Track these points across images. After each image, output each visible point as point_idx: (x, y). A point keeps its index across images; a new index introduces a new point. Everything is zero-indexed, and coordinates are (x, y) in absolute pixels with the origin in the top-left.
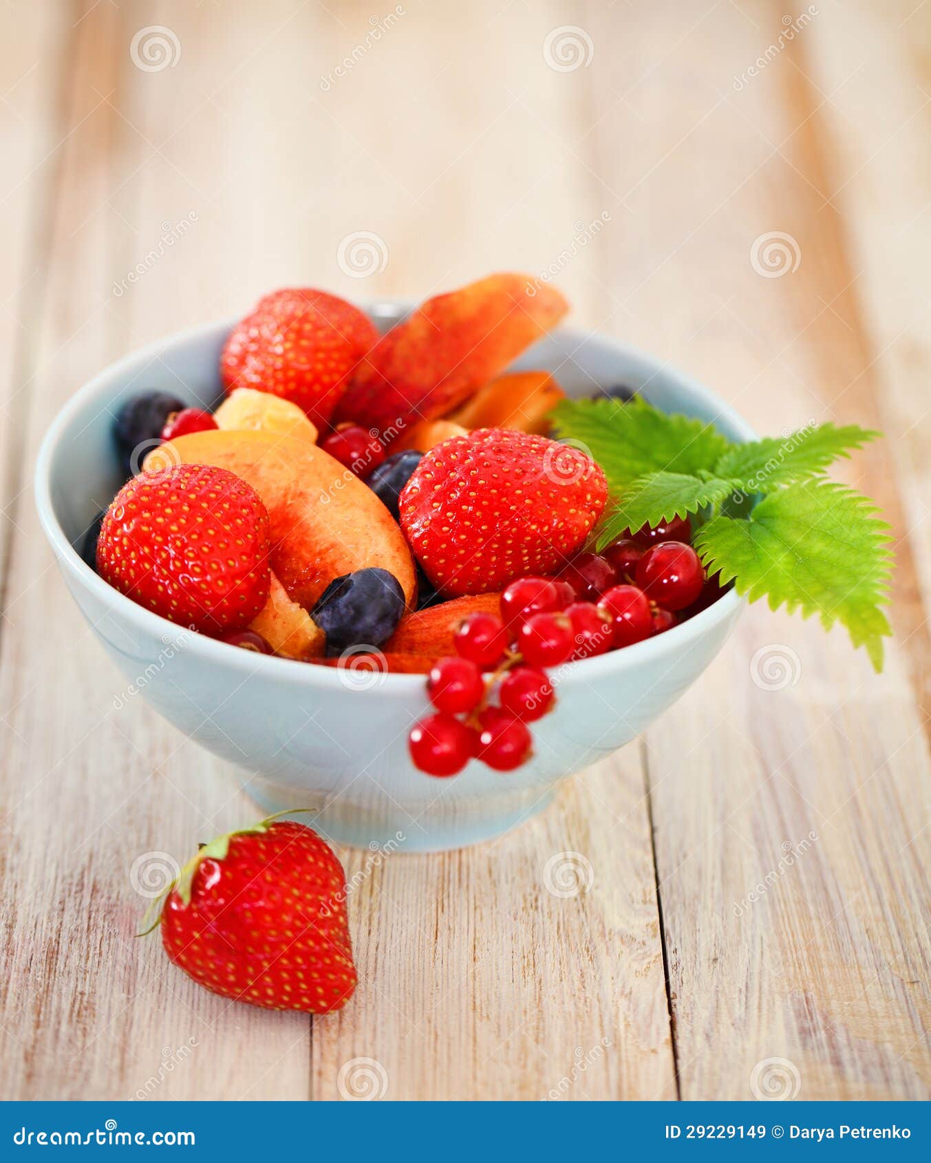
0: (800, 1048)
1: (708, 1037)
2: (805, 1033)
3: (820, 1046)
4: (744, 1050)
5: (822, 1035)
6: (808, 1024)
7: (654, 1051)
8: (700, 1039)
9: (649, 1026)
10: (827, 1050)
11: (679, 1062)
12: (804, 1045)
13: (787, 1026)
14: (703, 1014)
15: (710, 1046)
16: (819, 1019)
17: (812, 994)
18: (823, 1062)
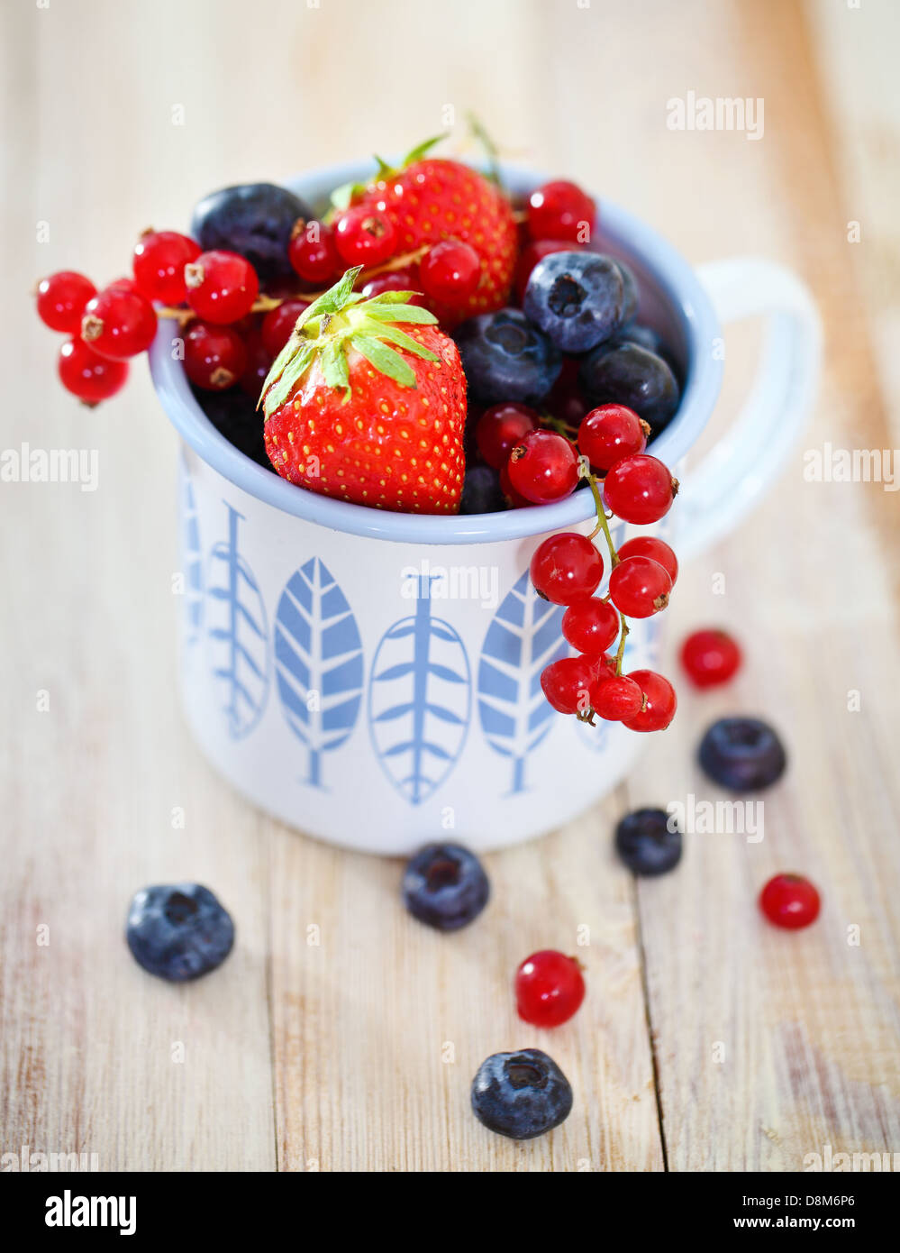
0: (791, 1097)
1: (694, 1088)
2: (796, 1076)
3: (812, 1093)
4: (732, 1103)
5: (814, 1079)
6: (799, 1066)
7: (636, 1098)
8: (685, 1091)
9: (629, 1065)
10: (819, 1099)
11: (665, 1122)
12: (796, 1092)
13: (777, 1068)
14: (687, 1057)
15: (697, 1100)
16: (810, 1057)
17: (802, 1024)
18: (817, 1114)
